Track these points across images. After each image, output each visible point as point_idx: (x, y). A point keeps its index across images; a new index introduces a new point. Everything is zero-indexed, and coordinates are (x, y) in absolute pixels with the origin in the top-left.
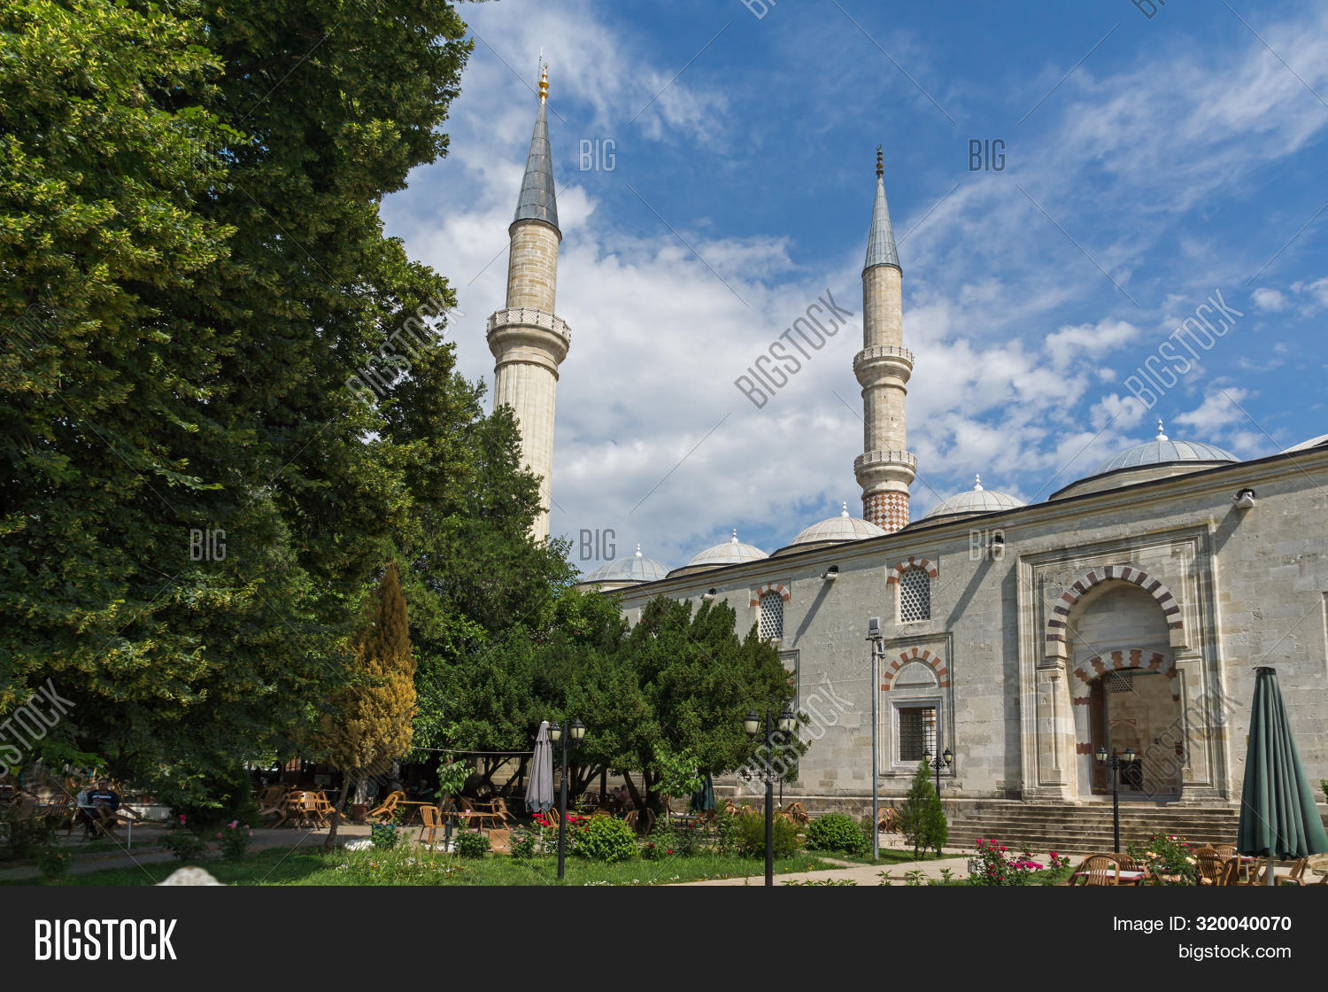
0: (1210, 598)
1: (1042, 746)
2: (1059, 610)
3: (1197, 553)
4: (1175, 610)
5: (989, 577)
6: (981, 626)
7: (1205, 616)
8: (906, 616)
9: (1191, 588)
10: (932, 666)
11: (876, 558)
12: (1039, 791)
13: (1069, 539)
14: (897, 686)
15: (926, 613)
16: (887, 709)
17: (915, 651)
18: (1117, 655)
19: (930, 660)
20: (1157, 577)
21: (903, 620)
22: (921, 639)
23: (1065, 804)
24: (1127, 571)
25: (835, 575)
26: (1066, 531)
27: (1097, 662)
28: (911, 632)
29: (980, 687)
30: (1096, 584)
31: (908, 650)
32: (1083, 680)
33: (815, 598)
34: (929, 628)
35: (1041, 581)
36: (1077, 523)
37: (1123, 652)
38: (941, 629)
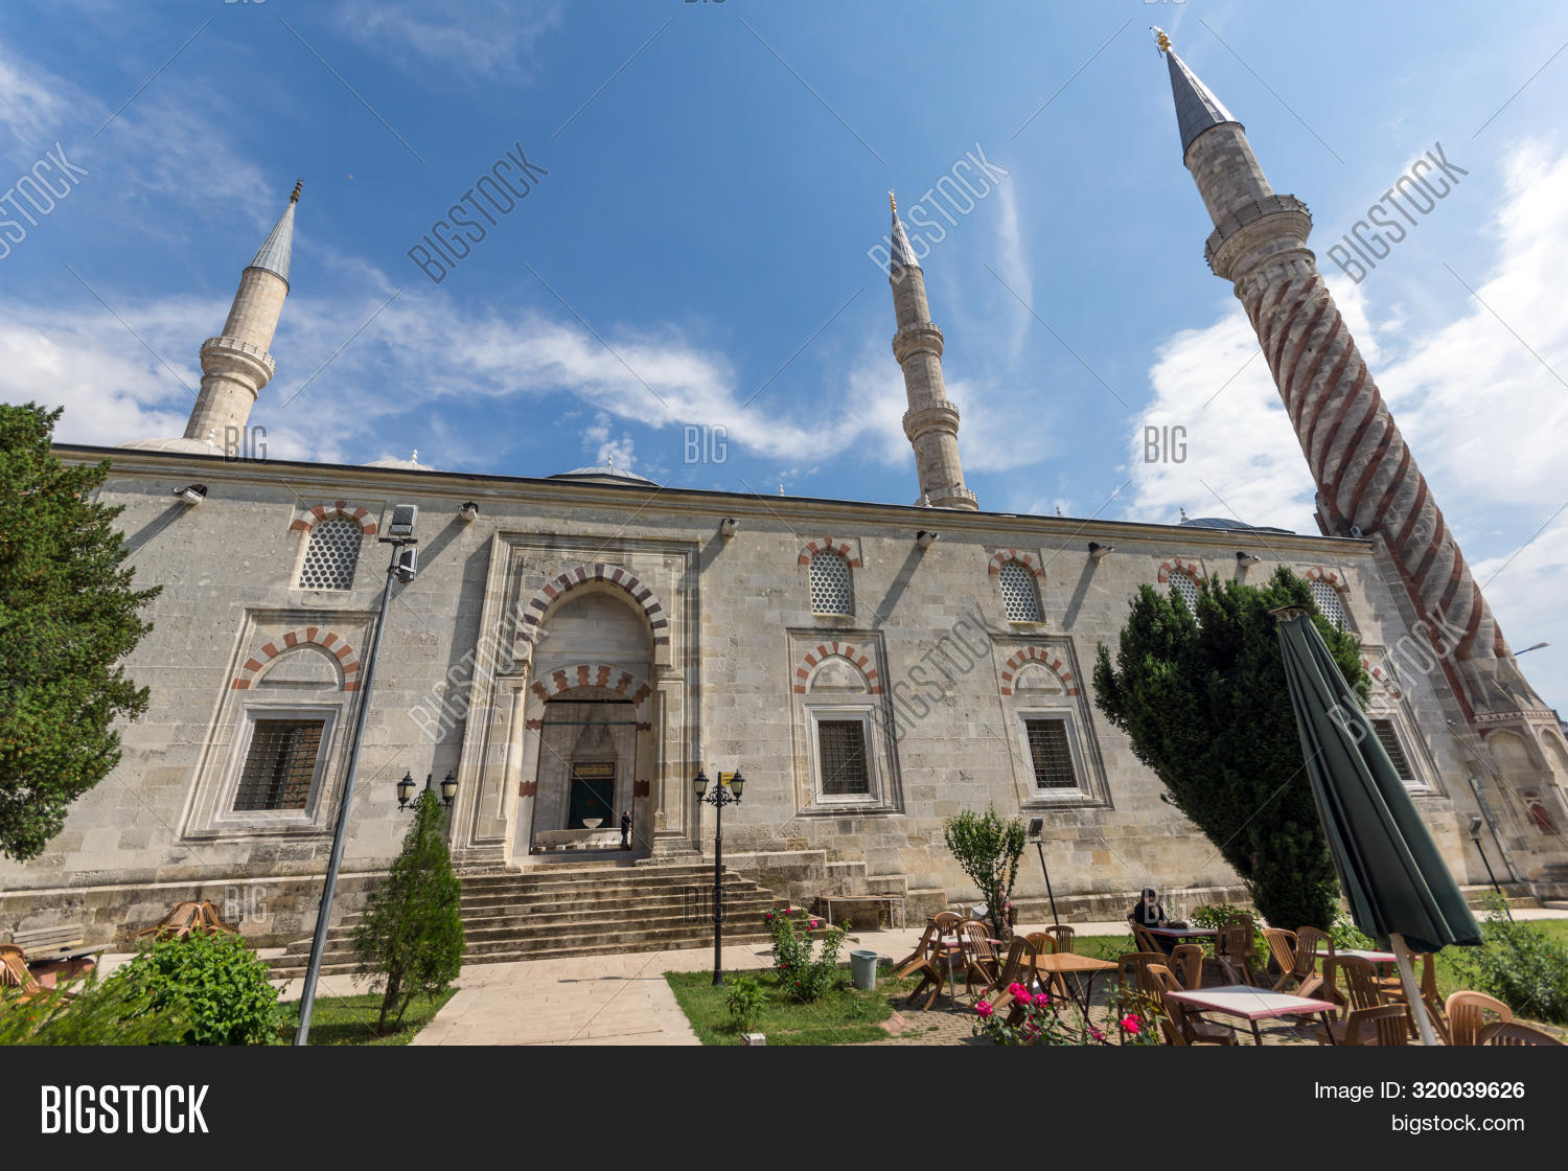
0: (697, 616)
1: (488, 784)
2: (537, 604)
3: (686, 568)
4: (663, 624)
5: (451, 548)
6: (427, 610)
7: (690, 635)
8: (309, 579)
9: (679, 605)
10: (335, 658)
11: (280, 490)
12: (472, 853)
13: (557, 526)
14: (264, 683)
15: (344, 580)
16: (233, 721)
17: (312, 632)
18: (583, 670)
19: (334, 648)
20: (648, 586)
21: (302, 585)
22: (326, 616)
23: (508, 871)
24: (619, 574)
25: (199, 499)
26: (556, 517)
27: (559, 676)
28: (315, 603)
29: (408, 694)
30: (584, 581)
31: (301, 632)
32: (540, 697)
33: (141, 527)
34: (345, 601)
35: (520, 566)
36: (568, 511)
37: (591, 667)
38: (365, 606)
